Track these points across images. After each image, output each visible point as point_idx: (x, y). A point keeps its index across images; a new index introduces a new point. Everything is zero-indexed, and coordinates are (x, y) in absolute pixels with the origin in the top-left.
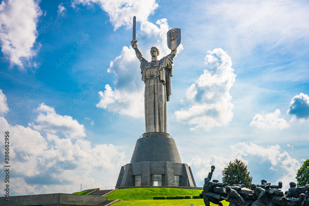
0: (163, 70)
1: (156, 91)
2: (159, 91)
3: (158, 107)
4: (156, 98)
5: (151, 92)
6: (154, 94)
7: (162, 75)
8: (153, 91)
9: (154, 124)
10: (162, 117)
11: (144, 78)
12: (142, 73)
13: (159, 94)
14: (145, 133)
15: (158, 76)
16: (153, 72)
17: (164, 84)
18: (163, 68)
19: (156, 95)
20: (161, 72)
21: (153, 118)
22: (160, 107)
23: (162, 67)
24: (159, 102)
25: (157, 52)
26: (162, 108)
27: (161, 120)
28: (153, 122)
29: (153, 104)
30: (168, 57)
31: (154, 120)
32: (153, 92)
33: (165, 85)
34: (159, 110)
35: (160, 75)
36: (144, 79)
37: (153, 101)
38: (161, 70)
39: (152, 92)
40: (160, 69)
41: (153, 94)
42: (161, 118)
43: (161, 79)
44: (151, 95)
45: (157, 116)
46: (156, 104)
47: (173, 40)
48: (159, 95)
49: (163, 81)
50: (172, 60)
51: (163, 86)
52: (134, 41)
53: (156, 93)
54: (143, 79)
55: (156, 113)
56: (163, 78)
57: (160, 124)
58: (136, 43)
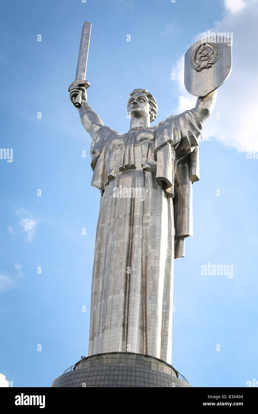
0: (168, 148)
1: (138, 213)
2: (149, 214)
3: (140, 266)
4: (137, 236)
5: (121, 216)
6: (132, 223)
7: (163, 164)
8: (128, 211)
9: (124, 325)
10: (155, 302)
11: (100, 178)
12: (94, 165)
13: (147, 224)
14: (85, 359)
15: (147, 166)
16: (132, 156)
17: (168, 196)
18: (166, 144)
19: (136, 226)
20: (160, 154)
21: (122, 302)
22: (149, 268)
23: (163, 139)
24: (147, 251)
25: (150, 102)
26: (155, 271)
27: (149, 313)
28: (117, 318)
29: (125, 257)
30: (187, 115)
31: (122, 309)
32: (128, 217)
33: (171, 199)
34: (144, 276)
35: (155, 166)
36: (100, 181)
37: (126, 247)
38: (159, 148)
39: (125, 216)
40: (156, 147)
41: (127, 224)
42: (149, 305)
43: (159, 174)
44: (120, 225)
45: (136, 298)
46: (135, 256)
47: (205, 67)
48: (149, 227)
49: (163, 184)
50: (200, 127)
51: (164, 200)
52: (78, 82)
53: (137, 220)
54: (95, 182)
55: (133, 287)
56: (165, 171)
57: (144, 328)
58: (83, 90)
